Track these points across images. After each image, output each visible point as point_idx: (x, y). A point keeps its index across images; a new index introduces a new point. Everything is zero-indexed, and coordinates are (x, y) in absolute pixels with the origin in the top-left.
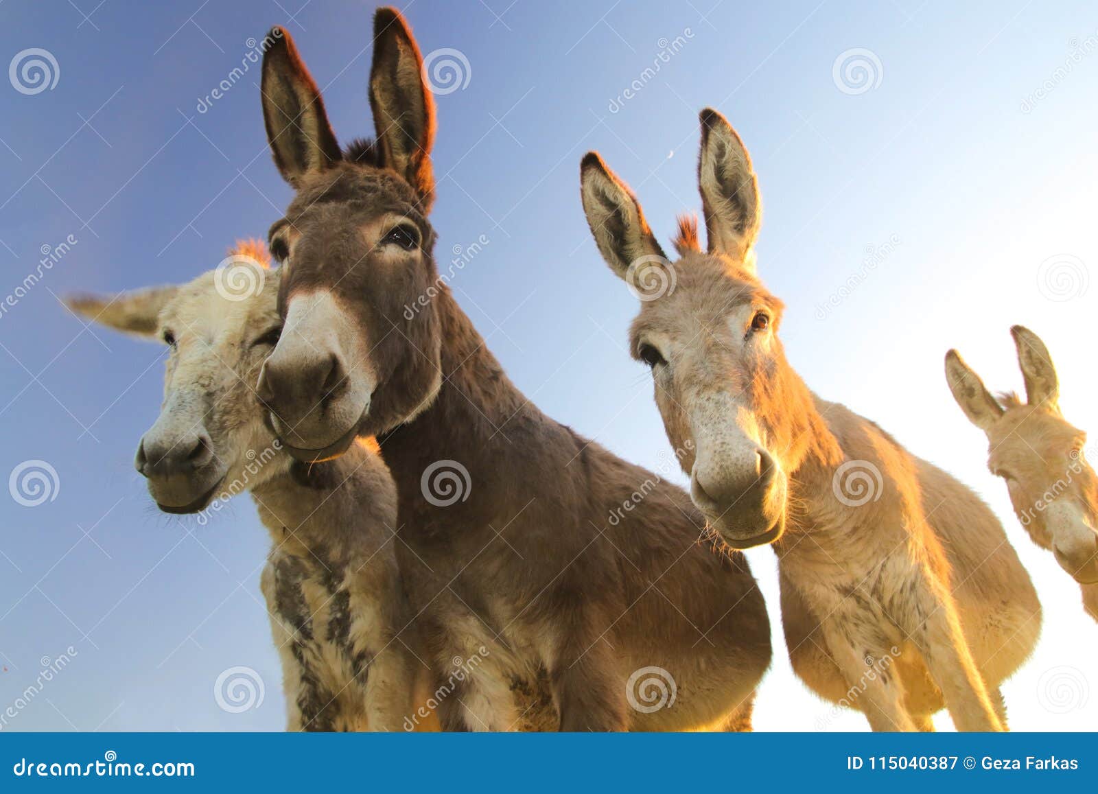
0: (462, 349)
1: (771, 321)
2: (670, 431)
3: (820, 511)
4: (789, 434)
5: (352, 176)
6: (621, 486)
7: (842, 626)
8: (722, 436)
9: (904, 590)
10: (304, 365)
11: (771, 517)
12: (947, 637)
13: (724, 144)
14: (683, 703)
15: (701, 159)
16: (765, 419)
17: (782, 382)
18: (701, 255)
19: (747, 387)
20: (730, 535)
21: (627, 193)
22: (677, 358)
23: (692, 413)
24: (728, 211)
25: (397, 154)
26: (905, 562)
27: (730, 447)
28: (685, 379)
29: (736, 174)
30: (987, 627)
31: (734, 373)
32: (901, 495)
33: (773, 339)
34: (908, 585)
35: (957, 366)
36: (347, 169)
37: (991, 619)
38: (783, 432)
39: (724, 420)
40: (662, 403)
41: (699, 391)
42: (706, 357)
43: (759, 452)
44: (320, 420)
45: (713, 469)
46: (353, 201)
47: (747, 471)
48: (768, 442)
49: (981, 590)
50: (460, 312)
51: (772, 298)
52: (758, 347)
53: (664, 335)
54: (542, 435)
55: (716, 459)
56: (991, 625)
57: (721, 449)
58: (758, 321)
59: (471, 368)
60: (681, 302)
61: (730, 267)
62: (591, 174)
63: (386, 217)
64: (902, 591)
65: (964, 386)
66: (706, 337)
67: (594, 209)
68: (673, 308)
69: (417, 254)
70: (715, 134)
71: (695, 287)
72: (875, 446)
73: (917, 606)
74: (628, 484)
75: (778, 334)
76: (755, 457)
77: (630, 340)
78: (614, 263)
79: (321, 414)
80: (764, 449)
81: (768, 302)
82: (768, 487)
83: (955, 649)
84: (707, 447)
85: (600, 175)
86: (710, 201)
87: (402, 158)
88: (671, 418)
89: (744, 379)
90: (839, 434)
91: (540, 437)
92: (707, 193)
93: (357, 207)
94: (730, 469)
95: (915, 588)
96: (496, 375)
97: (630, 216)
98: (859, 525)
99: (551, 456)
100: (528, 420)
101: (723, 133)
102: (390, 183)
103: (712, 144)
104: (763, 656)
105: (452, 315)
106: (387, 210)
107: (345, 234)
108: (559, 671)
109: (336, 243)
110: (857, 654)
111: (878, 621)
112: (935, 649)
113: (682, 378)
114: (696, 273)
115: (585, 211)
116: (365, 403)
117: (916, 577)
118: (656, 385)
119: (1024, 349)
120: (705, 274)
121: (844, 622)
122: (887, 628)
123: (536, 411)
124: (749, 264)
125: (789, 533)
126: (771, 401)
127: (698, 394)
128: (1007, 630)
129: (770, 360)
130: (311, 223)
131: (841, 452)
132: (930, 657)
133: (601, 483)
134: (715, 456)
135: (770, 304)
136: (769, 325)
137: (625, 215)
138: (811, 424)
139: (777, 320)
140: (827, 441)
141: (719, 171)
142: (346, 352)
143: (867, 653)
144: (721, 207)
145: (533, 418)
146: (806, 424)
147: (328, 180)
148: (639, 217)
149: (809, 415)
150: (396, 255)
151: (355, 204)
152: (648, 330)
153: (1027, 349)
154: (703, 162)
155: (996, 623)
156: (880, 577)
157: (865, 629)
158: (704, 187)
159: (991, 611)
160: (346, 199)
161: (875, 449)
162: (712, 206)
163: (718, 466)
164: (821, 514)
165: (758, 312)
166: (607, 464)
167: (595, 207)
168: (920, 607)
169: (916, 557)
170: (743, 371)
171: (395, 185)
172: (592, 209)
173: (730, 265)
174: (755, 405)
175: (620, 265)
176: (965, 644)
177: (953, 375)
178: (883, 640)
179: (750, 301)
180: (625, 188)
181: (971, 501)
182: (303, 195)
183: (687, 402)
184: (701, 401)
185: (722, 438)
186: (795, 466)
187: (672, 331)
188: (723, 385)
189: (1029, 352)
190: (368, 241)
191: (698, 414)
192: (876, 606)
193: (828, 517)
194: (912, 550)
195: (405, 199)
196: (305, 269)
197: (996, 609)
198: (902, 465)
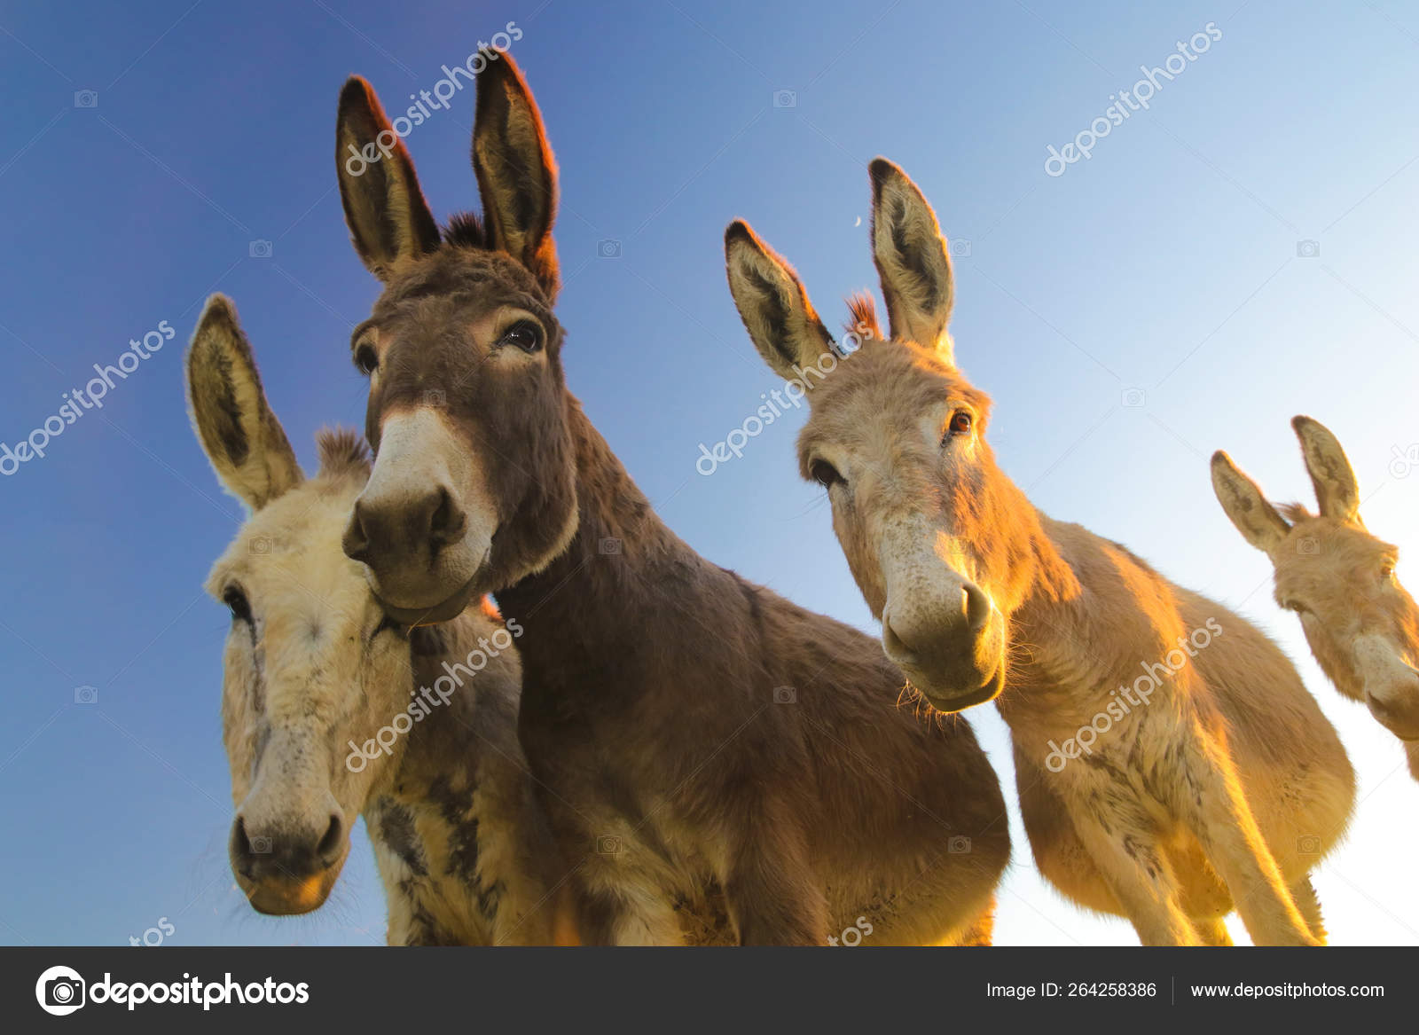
0: (597, 478)
1: (975, 422)
2: (855, 567)
3: (1055, 660)
4: (1005, 563)
5: (455, 262)
6: (804, 642)
7: (1094, 807)
8: (919, 569)
9: (1170, 756)
10: (406, 502)
11: (987, 668)
12: (1227, 811)
13: (902, 201)
14: (899, 916)
15: (873, 222)
16: (972, 546)
17: (992, 498)
18: (883, 343)
19: (947, 505)
20: (936, 694)
21: (785, 270)
22: (856, 474)
23: (880, 542)
24: (912, 286)
25: (511, 232)
26: (1169, 720)
27: (929, 582)
28: (868, 500)
29: (920, 238)
30: (1282, 800)
31: (929, 490)
32: (1157, 634)
33: (979, 444)
34: (1175, 748)
35: (1227, 472)
36: (448, 253)
37: (1288, 788)
38: (996, 562)
39: (919, 550)
40: (842, 532)
41: (887, 514)
42: (893, 472)
43: (966, 588)
44: (429, 570)
45: (909, 612)
46: (459, 293)
47: (952, 611)
48: (978, 574)
49: (1272, 752)
50: (593, 431)
51: (974, 392)
52: (959, 455)
53: (840, 447)
54: (700, 584)
55: (912, 598)
56: (1287, 796)
57: (917, 586)
58: (958, 422)
59: (609, 501)
60: (858, 402)
61: (920, 357)
62: (739, 248)
63: (501, 311)
64: (1166, 757)
65: (1237, 497)
66: (892, 446)
67: (744, 292)
68: (849, 413)
69: (541, 357)
70: (890, 191)
71: (876, 383)
72: (1121, 574)
73: (1188, 777)
74: (812, 639)
75: (985, 436)
76: (961, 594)
77: (799, 455)
78: (773, 359)
79: (429, 563)
80: (974, 583)
81: (969, 398)
82: (980, 630)
83: (1240, 827)
84: (900, 585)
85: (750, 249)
86: (889, 273)
87: (517, 237)
88: (854, 551)
89: (944, 497)
90: (1073, 560)
91: (699, 587)
92: (884, 264)
93: (463, 301)
94: (931, 610)
95: (1183, 752)
96: (640, 509)
97: (790, 298)
98: (1106, 676)
99: (713, 610)
100: (682, 566)
101: (900, 188)
102: (504, 269)
103: (887, 203)
104: (1000, 852)
105: (584, 436)
106: (501, 303)
107: (450, 336)
108: (736, 884)
109: (440, 347)
110: (1115, 841)
111: (1138, 797)
112: (1214, 829)
113: (865, 499)
114: (876, 366)
115: (733, 295)
116: (485, 548)
117: (1184, 738)
118: (834, 509)
119: (1311, 446)
120: (888, 366)
121: (1095, 801)
122: (1150, 804)
123: (691, 554)
124: (944, 351)
125: (1012, 688)
126: (979, 522)
127: (886, 518)
128: (1308, 802)
129: (975, 470)
130: (405, 323)
131: (1077, 583)
132: (1209, 840)
133: (777, 639)
134: (910, 594)
135: (972, 400)
136: (973, 428)
137: (784, 298)
138: (1036, 550)
139: (982, 419)
140: (1058, 570)
141: (898, 236)
142: (459, 484)
143: (1128, 839)
144: (903, 280)
145: (688, 563)
146: (1028, 550)
147: (425, 267)
148: (802, 299)
149: (1033, 538)
150: (517, 360)
151: (460, 296)
152: (819, 442)
153: (1315, 445)
154: (877, 226)
155: (1294, 794)
156: (1138, 740)
157: (1123, 808)
158: (880, 259)
159: (1287, 779)
160: (448, 291)
161: (1120, 577)
162: (892, 280)
163: (915, 607)
164: (1057, 663)
165: (956, 410)
166: (785, 614)
167: (745, 290)
168: (1192, 776)
169: (1182, 713)
170: (941, 486)
171: (510, 272)
172: (742, 292)
173: (920, 356)
174: (958, 528)
175: (781, 362)
176: (1252, 821)
177: (1223, 484)
178: (1147, 822)
179: (945, 397)
180: (782, 265)
181: (1253, 640)
182: (394, 287)
183: (872, 530)
184: (889, 528)
185: (918, 572)
186: (1016, 603)
187: (849, 440)
188: (915, 506)
189: (1317, 450)
190: (479, 344)
191: (886, 544)
192: (1134, 778)
193: (1066, 667)
194: (1176, 703)
195: (522, 288)
196: (401, 381)
197: (1293, 776)
198: (1158, 597)
